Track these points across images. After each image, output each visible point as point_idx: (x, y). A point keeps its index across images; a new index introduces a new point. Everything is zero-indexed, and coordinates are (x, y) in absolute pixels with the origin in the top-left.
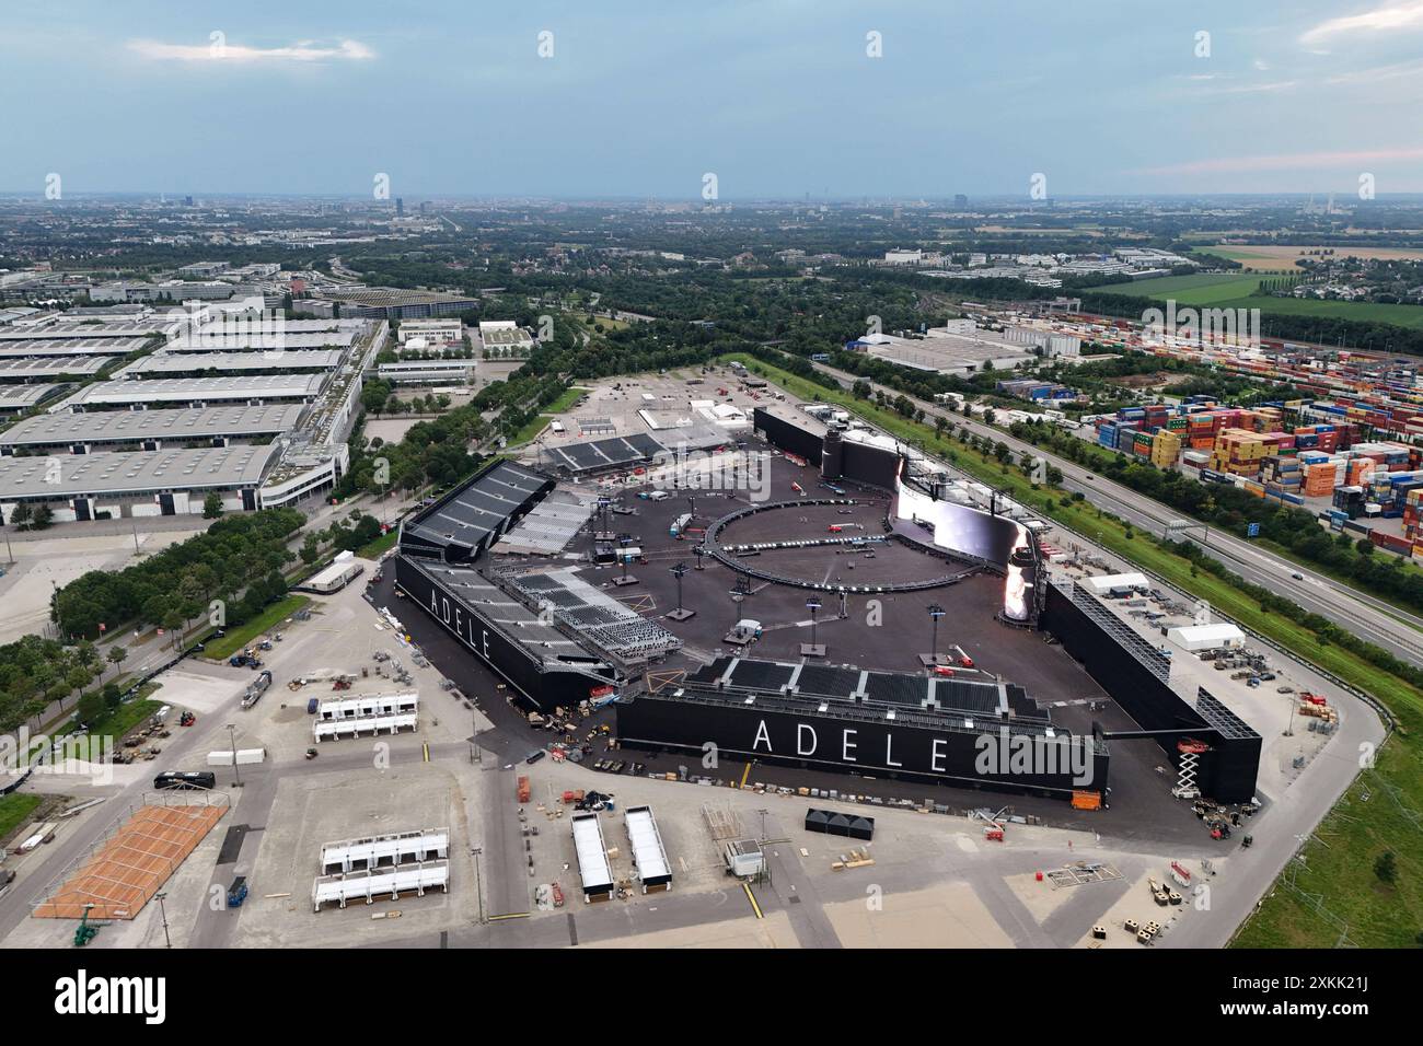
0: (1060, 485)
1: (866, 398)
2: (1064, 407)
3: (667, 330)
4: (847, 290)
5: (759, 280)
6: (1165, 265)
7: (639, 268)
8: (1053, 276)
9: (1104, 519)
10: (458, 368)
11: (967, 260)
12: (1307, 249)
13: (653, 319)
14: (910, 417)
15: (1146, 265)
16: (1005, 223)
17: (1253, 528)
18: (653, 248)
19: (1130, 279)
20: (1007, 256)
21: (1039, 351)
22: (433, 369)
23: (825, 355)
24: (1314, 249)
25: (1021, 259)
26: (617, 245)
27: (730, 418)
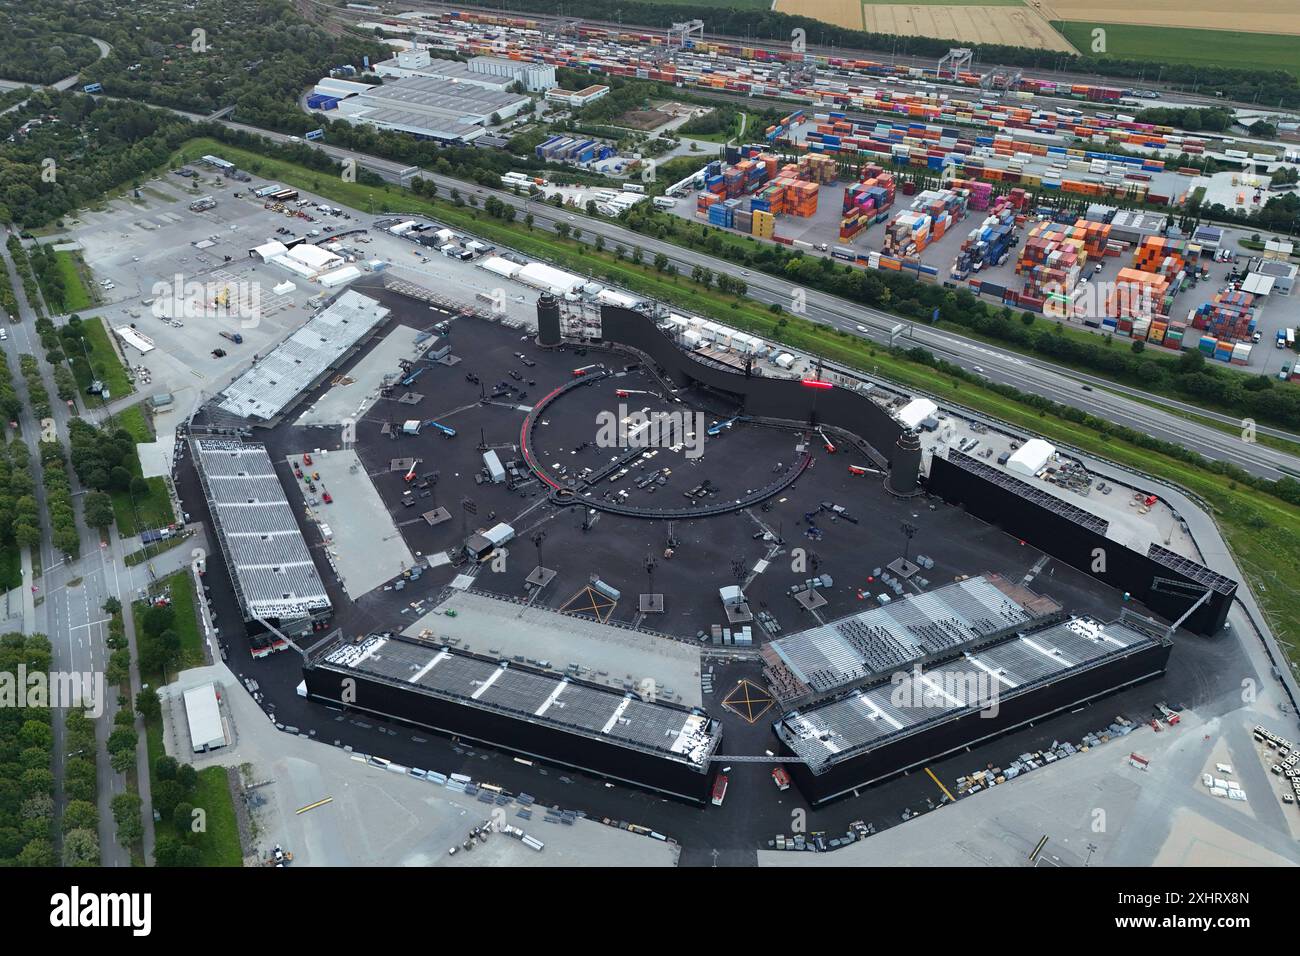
0: (748, 295)
1: (432, 197)
9: (819, 330)
14: (517, 223)
17: (935, 310)
21: (520, 87)
23: (318, 131)
27: (327, 266)
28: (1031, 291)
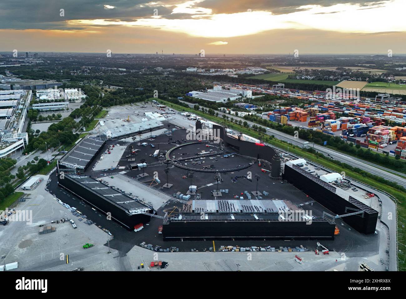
0: (266, 133)
1: (198, 110)
2: (256, 110)
3: (128, 91)
4: (179, 79)
5: (151, 76)
6: (262, 71)
7: (113, 73)
8: (235, 75)
10: (62, 105)
11: (209, 71)
12: (294, 67)
13: (123, 88)
14: (213, 115)
15: (257, 71)
16: (215, 61)
17: (325, 143)
18: (115, 67)
19: (254, 75)
20: (220, 69)
21: (241, 95)
22: (53, 105)
23: (181, 97)
24: (296, 67)
25: (224, 70)
26: (104, 66)
27: (159, 117)
28: (367, 142)
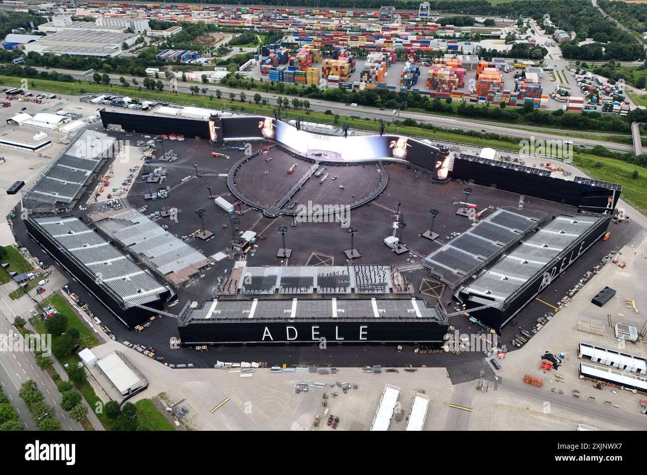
9: (354, 119)
23: (20, 58)
27: (62, 122)
